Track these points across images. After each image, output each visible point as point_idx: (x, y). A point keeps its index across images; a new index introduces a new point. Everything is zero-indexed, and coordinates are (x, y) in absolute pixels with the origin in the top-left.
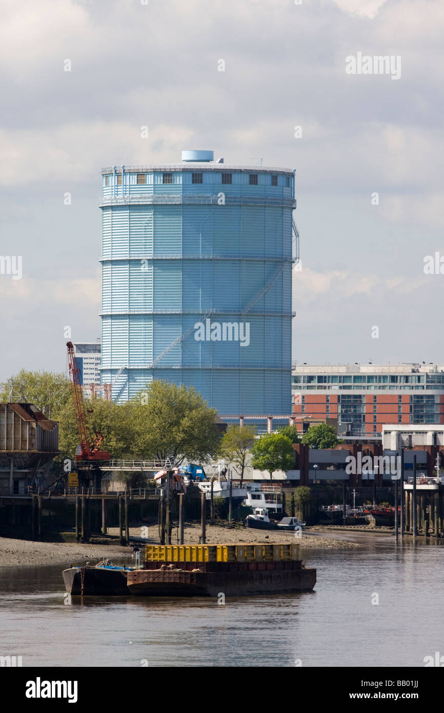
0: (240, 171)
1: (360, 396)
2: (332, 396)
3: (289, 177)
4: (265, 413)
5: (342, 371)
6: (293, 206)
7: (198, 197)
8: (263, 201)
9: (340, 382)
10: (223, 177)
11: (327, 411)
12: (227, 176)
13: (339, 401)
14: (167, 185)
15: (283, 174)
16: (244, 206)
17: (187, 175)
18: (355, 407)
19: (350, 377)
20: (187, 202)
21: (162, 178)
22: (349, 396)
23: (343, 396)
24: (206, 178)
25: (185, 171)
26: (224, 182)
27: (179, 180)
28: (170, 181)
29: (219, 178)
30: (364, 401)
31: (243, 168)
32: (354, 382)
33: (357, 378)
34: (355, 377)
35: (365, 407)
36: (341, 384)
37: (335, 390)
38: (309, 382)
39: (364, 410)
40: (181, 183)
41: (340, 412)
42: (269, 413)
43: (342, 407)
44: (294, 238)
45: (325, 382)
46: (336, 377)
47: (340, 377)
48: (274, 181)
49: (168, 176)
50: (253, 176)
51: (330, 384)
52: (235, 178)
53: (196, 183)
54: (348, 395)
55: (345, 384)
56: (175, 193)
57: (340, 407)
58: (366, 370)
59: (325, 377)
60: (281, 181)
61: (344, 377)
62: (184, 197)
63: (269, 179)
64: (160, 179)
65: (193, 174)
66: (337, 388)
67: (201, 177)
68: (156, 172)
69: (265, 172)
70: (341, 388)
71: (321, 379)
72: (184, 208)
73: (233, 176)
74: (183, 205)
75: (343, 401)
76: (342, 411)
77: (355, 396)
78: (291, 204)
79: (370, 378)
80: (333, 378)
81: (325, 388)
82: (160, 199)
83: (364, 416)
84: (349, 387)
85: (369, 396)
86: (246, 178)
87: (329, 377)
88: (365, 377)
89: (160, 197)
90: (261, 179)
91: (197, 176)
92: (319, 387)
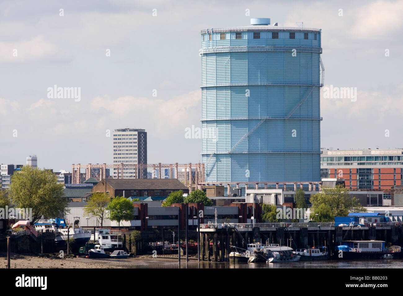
0: (284, 31)
1: (370, 169)
2: (353, 169)
3: (317, 34)
4: (308, 181)
5: (360, 154)
6: (321, 52)
7: (257, 47)
8: (299, 49)
9: (358, 160)
10: (273, 34)
11: (351, 178)
12: (275, 34)
13: (357, 172)
14: (238, 40)
15: (312, 32)
16: (286, 52)
17: (251, 34)
18: (367, 176)
19: (364, 157)
20: (251, 50)
21: (235, 36)
22: (364, 169)
23: (360, 169)
24: (262, 35)
25: (249, 31)
26: (273, 37)
27: (245, 37)
28: (240, 37)
29: (270, 35)
30: (373, 172)
31: (285, 29)
32: (367, 160)
33: (369, 158)
34: (367, 157)
35: (373, 176)
36: (359, 162)
37: (355, 165)
38: (339, 160)
39: (373, 177)
40: (247, 38)
41: (358, 179)
42: (310, 180)
43: (360, 176)
44: (321, 72)
45: (349, 160)
46: (356, 157)
47: (358, 157)
48: (306, 37)
49: (238, 34)
50: (292, 34)
51: (352, 162)
52: (281, 35)
53: (256, 38)
54: (363, 169)
55: (361, 162)
56: (243, 45)
57: (358, 176)
58: (374, 153)
59: (349, 157)
60: (310, 36)
61: (361, 157)
62: (248, 47)
63: (302, 35)
64: (234, 37)
65: (254, 33)
66: (356, 164)
67: (259, 34)
68: (231, 32)
69: (300, 31)
70: (358, 164)
71: (346, 159)
72: (249, 54)
73: (279, 34)
74: (248, 52)
75: (360, 172)
76: (359, 179)
77: (368, 169)
78: (319, 50)
79: (377, 158)
80: (354, 158)
81: (349, 164)
82: (233, 49)
83: (373, 182)
84: (363, 164)
85: (376, 169)
86: (288, 35)
87: (351, 157)
88: (373, 157)
89: (234, 48)
90: (297, 35)
91: (256, 34)
92: (346, 164)
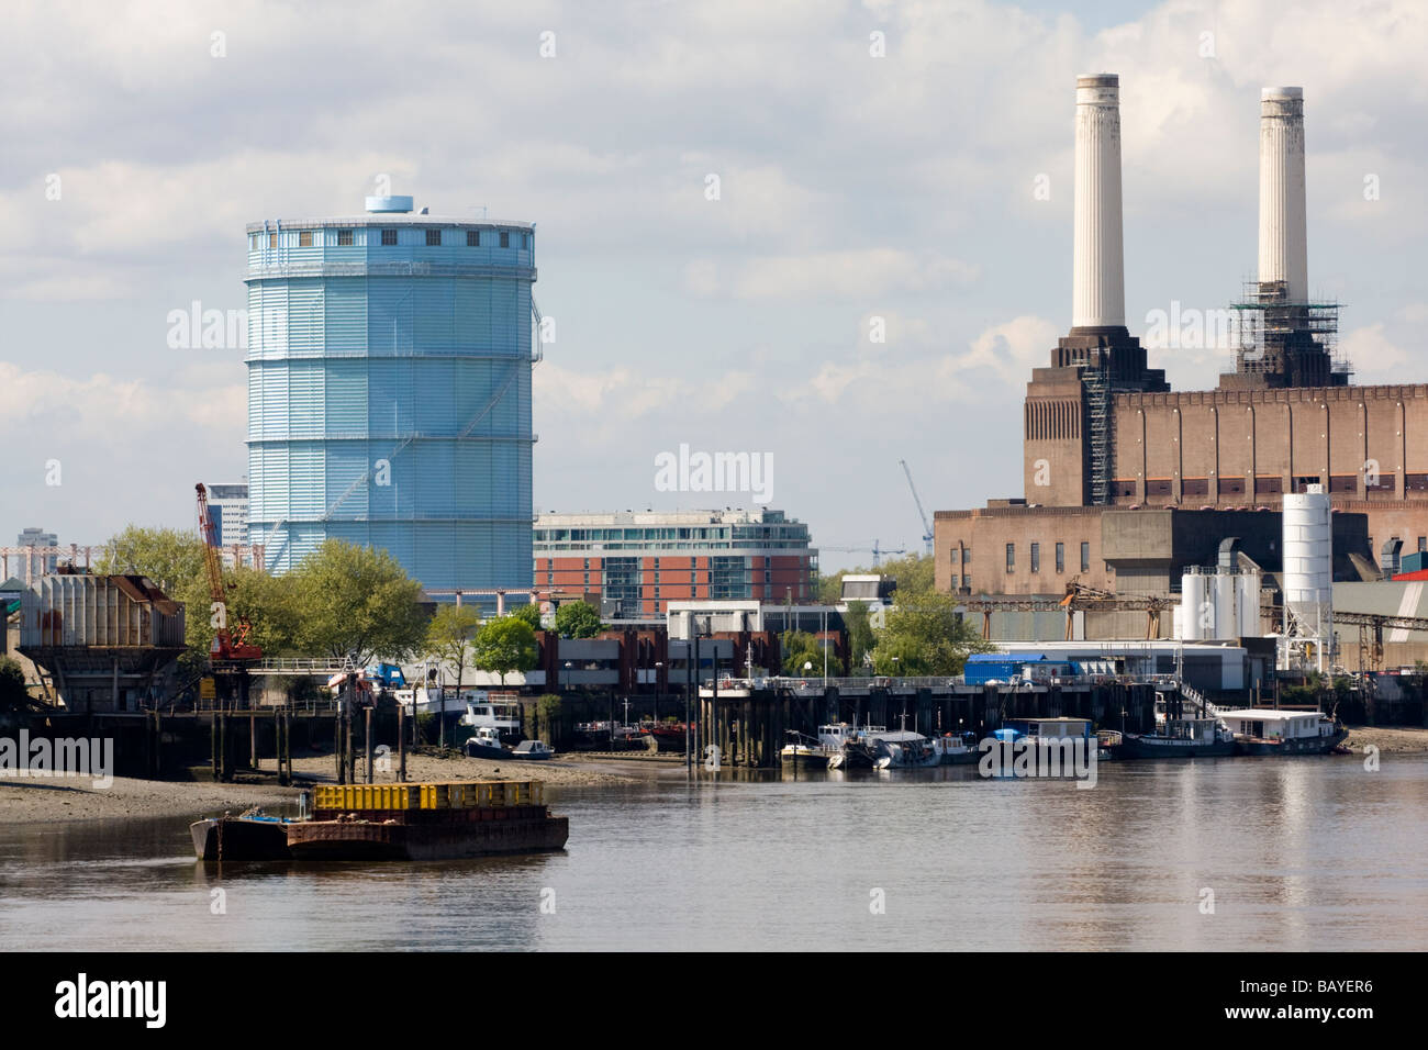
0: (453, 227)
1: (635, 560)
2: (593, 559)
3: (527, 234)
4: (493, 586)
5: (608, 522)
6: (533, 278)
7: (391, 265)
8: (488, 270)
9: (605, 539)
10: (427, 235)
11: (587, 581)
12: (433, 233)
13: (603, 567)
14: (346, 248)
15: (518, 230)
16: (460, 278)
17: (375, 232)
18: (627, 575)
19: (620, 530)
20: (377, 273)
21: (336, 237)
22: (618, 560)
23: (610, 560)
24: (402, 236)
25: (371, 227)
26: (429, 243)
27: (362, 240)
28: (349, 242)
29: (421, 237)
30: (641, 566)
31: (457, 222)
32: (626, 538)
33: (630, 533)
34: (627, 531)
35: (642, 576)
36: (607, 542)
37: (597, 551)
38: (559, 539)
39: (641, 579)
40: (365, 244)
41: (605, 583)
42: (499, 585)
43: (609, 575)
44: (534, 325)
45: (583, 538)
46: (599, 531)
47: (605, 531)
48: (505, 243)
49: (345, 234)
50: (473, 234)
51: (589, 542)
52: (446, 237)
53: (387, 244)
54: (616, 558)
55: (613, 542)
56: (356, 260)
57: (605, 576)
58: (643, 520)
59: (583, 531)
60: (514, 240)
61: (611, 531)
62: (369, 266)
63: (496, 238)
64: (333, 240)
65: (383, 232)
66: (601, 547)
67: (396, 234)
68: (327, 229)
69: (490, 228)
70: (605, 547)
71: (576, 534)
72: (369, 282)
73: (443, 233)
74: (369, 277)
75: (609, 568)
76: (608, 582)
77: (628, 560)
78: (528, 275)
79: (649, 533)
80: (595, 533)
81: (582, 547)
82: (332, 269)
83: (641, 589)
84: (618, 546)
85: (647, 559)
86: (462, 237)
87: (588, 531)
88: (641, 530)
89: (333, 266)
90: (484, 238)
91: (389, 234)
92: (574, 547)
